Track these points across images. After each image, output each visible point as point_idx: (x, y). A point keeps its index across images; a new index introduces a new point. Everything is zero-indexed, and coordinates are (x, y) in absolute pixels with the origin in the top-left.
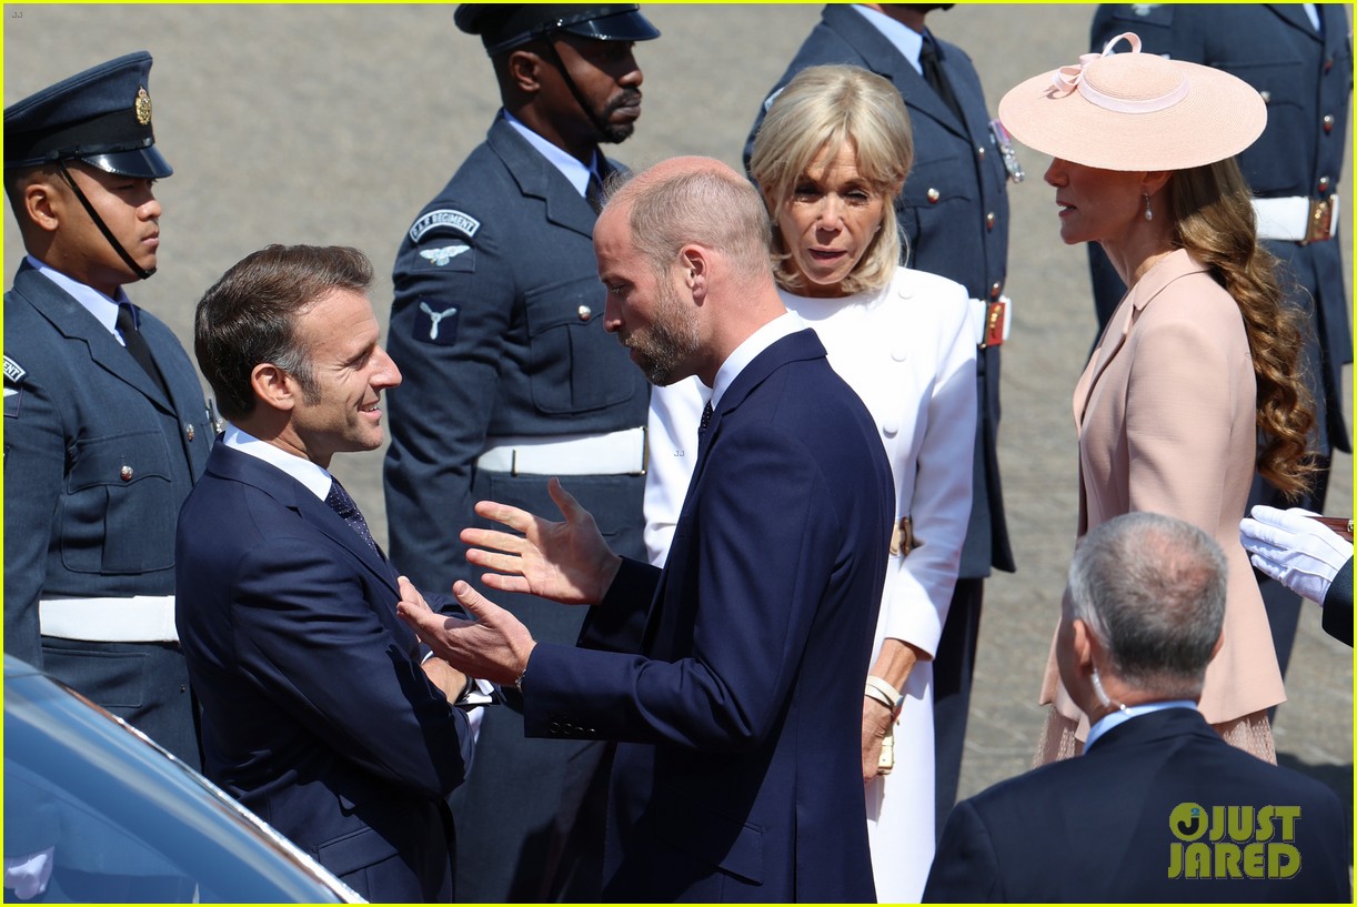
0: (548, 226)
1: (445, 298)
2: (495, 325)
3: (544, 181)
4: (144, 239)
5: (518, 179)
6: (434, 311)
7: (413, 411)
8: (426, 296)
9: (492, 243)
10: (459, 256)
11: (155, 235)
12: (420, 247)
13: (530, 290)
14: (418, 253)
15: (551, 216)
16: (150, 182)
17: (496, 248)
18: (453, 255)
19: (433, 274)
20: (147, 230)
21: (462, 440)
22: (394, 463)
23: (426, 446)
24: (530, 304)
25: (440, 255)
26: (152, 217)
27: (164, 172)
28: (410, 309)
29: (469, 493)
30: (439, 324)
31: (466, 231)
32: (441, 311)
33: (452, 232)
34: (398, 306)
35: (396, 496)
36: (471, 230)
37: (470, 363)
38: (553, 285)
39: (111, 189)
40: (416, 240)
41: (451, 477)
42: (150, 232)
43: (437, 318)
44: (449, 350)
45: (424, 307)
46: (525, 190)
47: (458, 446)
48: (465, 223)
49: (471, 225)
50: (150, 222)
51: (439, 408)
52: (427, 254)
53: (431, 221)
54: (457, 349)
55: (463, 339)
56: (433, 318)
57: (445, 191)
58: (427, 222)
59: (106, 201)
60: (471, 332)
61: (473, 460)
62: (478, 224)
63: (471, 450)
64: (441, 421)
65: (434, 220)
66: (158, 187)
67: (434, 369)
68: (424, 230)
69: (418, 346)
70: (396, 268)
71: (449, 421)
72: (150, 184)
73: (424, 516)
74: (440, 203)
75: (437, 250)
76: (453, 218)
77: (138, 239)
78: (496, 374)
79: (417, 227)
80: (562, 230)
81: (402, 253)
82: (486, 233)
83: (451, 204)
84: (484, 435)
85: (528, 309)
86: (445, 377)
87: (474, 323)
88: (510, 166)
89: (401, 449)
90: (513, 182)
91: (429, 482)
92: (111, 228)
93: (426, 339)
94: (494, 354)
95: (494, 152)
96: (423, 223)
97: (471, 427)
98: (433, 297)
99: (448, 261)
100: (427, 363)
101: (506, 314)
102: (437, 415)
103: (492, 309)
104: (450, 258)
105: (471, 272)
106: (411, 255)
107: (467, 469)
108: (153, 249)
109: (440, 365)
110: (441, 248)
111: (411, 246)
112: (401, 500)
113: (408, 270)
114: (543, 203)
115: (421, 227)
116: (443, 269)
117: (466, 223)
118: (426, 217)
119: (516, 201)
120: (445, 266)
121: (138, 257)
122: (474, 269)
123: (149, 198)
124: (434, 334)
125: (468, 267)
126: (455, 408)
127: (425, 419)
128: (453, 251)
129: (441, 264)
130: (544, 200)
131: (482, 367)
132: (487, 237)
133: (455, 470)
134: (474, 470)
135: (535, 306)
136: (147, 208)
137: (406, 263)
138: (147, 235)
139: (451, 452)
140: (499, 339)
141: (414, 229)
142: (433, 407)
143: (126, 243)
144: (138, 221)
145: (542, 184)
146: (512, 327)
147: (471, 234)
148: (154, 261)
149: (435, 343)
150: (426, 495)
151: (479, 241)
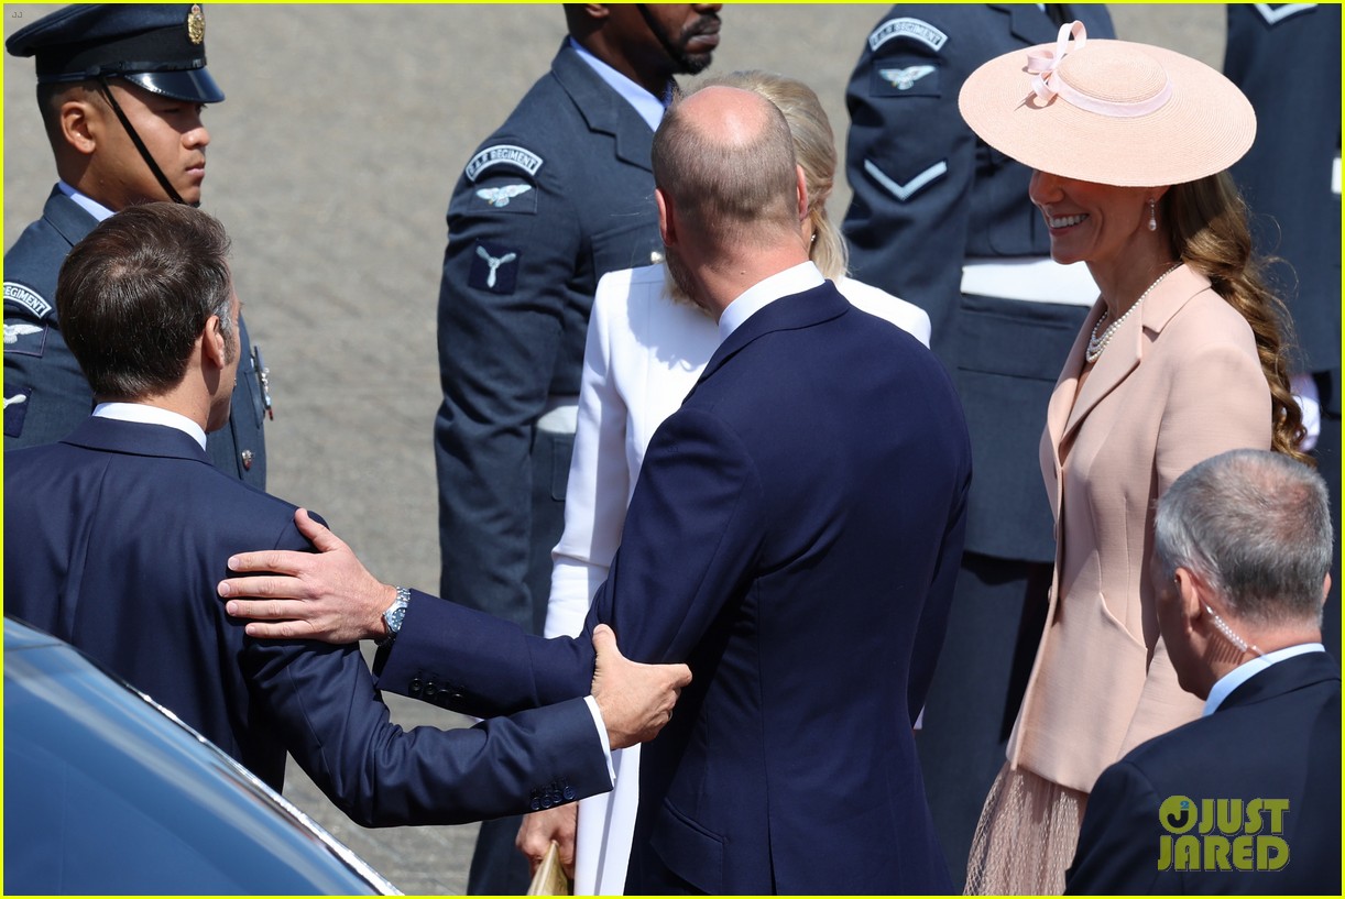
0: (617, 164)
1: (503, 242)
2: (559, 272)
3: (614, 115)
4: (188, 169)
5: (585, 113)
6: (492, 255)
7: (468, 366)
8: (483, 240)
9: (556, 182)
10: (519, 197)
11: (201, 166)
12: (477, 186)
13: (596, 234)
14: (474, 192)
15: (621, 154)
16: (199, 105)
17: (560, 188)
18: (513, 195)
19: (491, 215)
20: (192, 159)
21: (520, 399)
22: (446, 423)
23: (482, 404)
24: (597, 250)
25: (499, 195)
26: (199, 146)
27: (215, 97)
28: (465, 254)
29: (529, 457)
30: (497, 270)
31: (528, 169)
32: (499, 256)
33: (513, 170)
34: (452, 251)
35: (447, 458)
36: (532, 168)
37: (531, 313)
38: (623, 228)
39: (156, 112)
40: (472, 179)
41: (509, 438)
42: (195, 161)
43: (495, 263)
44: (508, 299)
45: (481, 251)
46: (593, 125)
47: (516, 405)
48: (526, 160)
49: (533, 162)
50: (196, 151)
51: (496, 363)
52: (484, 193)
53: (489, 158)
54: (517, 298)
55: (523, 287)
56: (491, 265)
57: (506, 125)
58: (485, 159)
59: (150, 124)
60: (532, 280)
61: (533, 420)
62: (540, 161)
63: (532, 409)
64: (498, 378)
65: (493, 156)
66: (208, 113)
67: (492, 321)
68: (481, 168)
69: (474, 294)
70: (450, 209)
71: (507, 377)
72: (198, 111)
73: (479, 482)
74: (500, 138)
75: (496, 190)
76: (513, 155)
77: (182, 168)
78: (559, 327)
79: (474, 165)
80: (633, 169)
81: (457, 193)
82: (550, 172)
83: (511, 139)
84: (546, 393)
85: (596, 255)
86: (503, 329)
87: (535, 269)
88: (576, 99)
89: (455, 408)
90: (580, 118)
91: (484, 444)
92: (153, 154)
93: (483, 286)
94: (558, 304)
95: (558, 82)
96: (480, 159)
97: (531, 384)
98: (491, 241)
99: (507, 201)
100: (483, 313)
101: (571, 261)
102: (495, 370)
103: (556, 254)
104: (510, 198)
105: (532, 214)
106: (466, 195)
107: (527, 429)
108: (197, 181)
109: (498, 316)
110: (499, 187)
111: (467, 185)
112: (453, 463)
113: (463, 211)
114: (611, 140)
115: (478, 164)
116: (501, 210)
117: (528, 161)
118: (484, 153)
119: (583, 137)
120: (504, 207)
121: (181, 188)
122: (535, 211)
123: (197, 124)
124: (492, 281)
125: (528, 208)
126: (514, 364)
127: (481, 375)
128: (512, 190)
129: (500, 204)
130: (613, 135)
131: (544, 318)
132: (551, 176)
133: (513, 431)
134: (534, 431)
135: (603, 252)
136: (194, 136)
137: (461, 204)
138: (192, 164)
139: (509, 411)
140: (563, 288)
141: (470, 166)
142: (490, 361)
143: (168, 171)
144: (182, 149)
145: (612, 119)
146: (577, 275)
147: (533, 172)
148: (198, 194)
149: (493, 291)
150: (480, 458)
151: (542, 180)
